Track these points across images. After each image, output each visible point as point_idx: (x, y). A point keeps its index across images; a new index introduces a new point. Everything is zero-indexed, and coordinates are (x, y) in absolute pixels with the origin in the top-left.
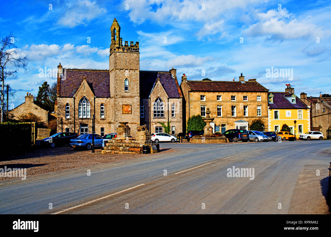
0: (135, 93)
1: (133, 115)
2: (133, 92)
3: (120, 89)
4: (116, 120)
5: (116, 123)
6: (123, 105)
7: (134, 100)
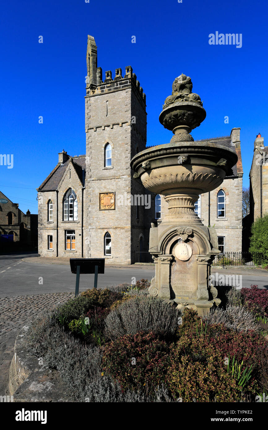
0: (122, 169)
1: (118, 212)
2: (119, 168)
3: (96, 165)
4: (89, 222)
5: (90, 227)
6: (100, 194)
7: (119, 184)
